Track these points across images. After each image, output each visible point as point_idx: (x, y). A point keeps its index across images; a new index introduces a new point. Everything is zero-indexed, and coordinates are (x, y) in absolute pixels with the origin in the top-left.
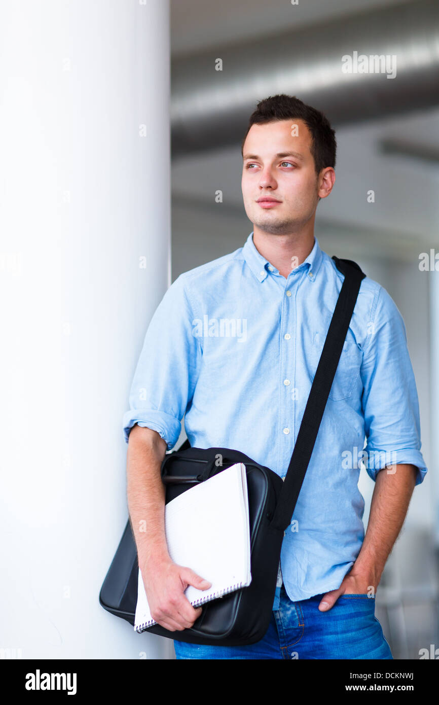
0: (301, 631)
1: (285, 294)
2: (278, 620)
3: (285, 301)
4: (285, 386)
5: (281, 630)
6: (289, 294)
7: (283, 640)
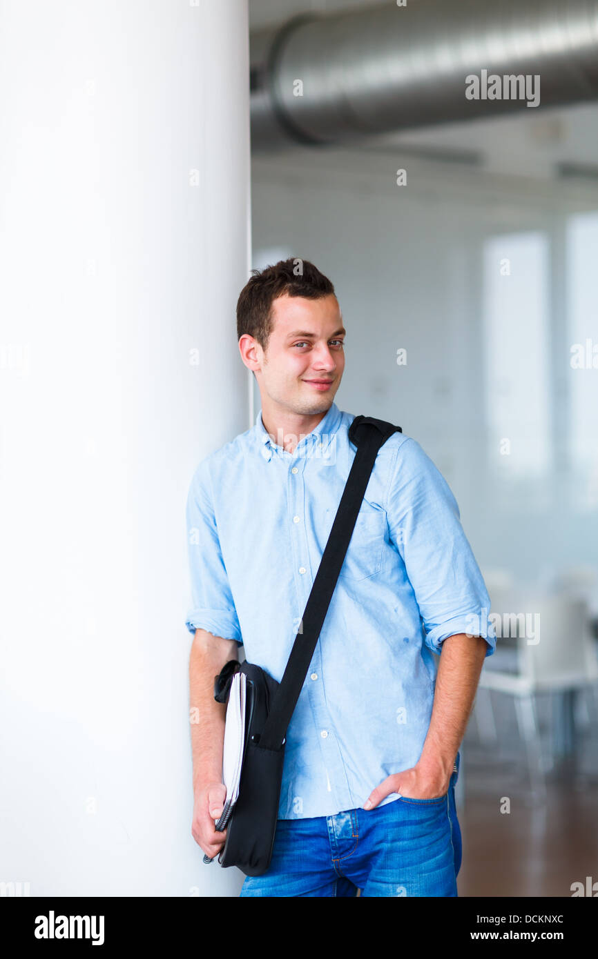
0: (355, 843)
1: (290, 472)
2: (330, 828)
3: (290, 480)
4: (301, 575)
5: (333, 840)
6: (295, 471)
7: (334, 852)
